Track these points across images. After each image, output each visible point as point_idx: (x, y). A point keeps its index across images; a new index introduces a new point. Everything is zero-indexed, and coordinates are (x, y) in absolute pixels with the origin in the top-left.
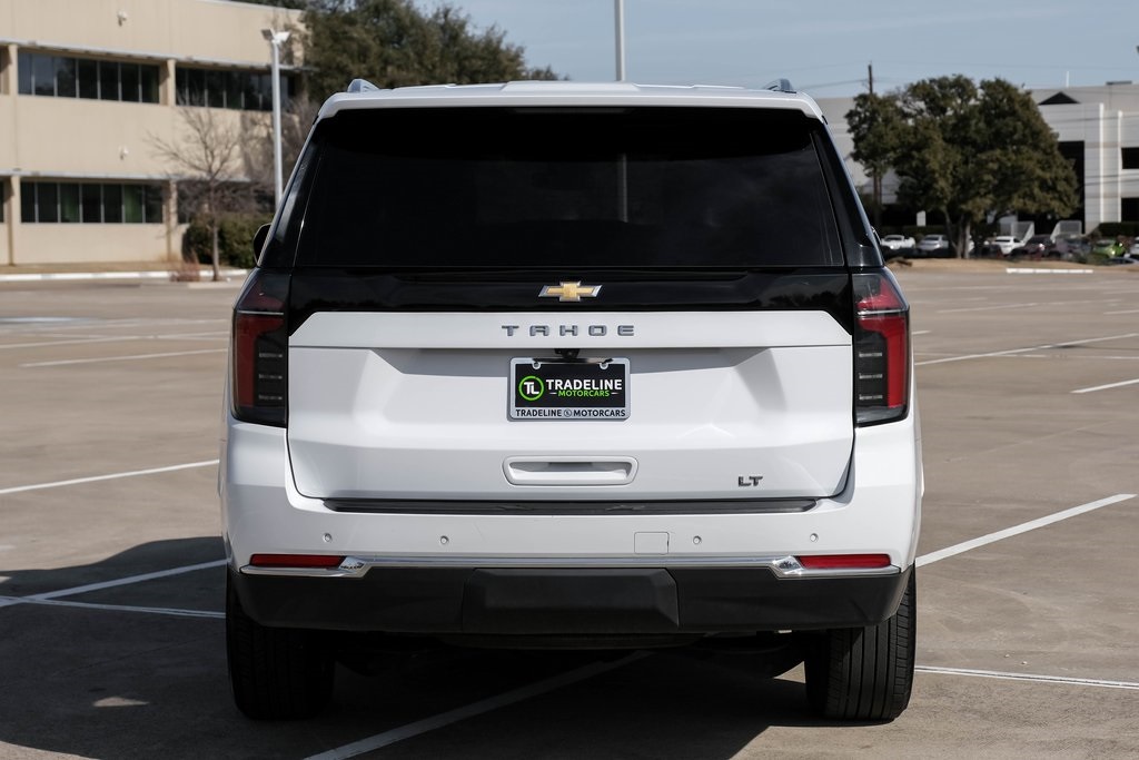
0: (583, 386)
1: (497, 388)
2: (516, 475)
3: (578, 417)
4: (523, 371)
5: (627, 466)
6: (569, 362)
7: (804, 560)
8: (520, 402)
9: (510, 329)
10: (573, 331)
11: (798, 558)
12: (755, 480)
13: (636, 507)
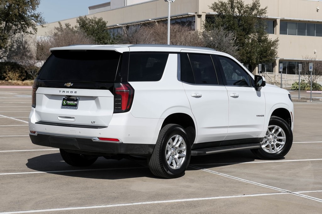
0: (71, 103)
1: (60, 102)
2: (60, 118)
3: (70, 108)
4: (64, 99)
5: (74, 118)
6: (69, 98)
7: (100, 138)
8: (63, 105)
9: (60, 91)
10: (68, 92)
11: (99, 138)
12: (94, 122)
13: (71, 126)
